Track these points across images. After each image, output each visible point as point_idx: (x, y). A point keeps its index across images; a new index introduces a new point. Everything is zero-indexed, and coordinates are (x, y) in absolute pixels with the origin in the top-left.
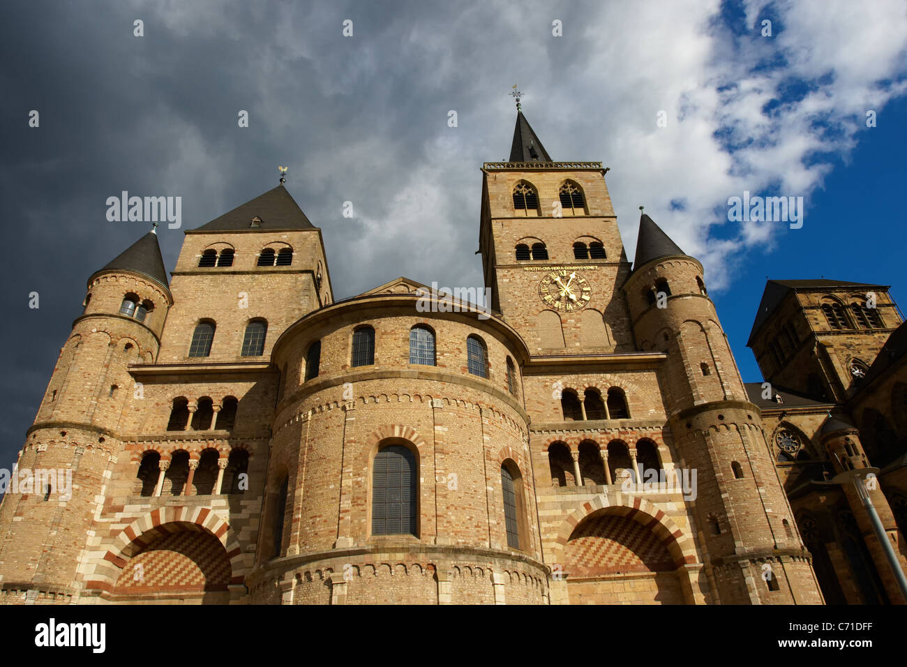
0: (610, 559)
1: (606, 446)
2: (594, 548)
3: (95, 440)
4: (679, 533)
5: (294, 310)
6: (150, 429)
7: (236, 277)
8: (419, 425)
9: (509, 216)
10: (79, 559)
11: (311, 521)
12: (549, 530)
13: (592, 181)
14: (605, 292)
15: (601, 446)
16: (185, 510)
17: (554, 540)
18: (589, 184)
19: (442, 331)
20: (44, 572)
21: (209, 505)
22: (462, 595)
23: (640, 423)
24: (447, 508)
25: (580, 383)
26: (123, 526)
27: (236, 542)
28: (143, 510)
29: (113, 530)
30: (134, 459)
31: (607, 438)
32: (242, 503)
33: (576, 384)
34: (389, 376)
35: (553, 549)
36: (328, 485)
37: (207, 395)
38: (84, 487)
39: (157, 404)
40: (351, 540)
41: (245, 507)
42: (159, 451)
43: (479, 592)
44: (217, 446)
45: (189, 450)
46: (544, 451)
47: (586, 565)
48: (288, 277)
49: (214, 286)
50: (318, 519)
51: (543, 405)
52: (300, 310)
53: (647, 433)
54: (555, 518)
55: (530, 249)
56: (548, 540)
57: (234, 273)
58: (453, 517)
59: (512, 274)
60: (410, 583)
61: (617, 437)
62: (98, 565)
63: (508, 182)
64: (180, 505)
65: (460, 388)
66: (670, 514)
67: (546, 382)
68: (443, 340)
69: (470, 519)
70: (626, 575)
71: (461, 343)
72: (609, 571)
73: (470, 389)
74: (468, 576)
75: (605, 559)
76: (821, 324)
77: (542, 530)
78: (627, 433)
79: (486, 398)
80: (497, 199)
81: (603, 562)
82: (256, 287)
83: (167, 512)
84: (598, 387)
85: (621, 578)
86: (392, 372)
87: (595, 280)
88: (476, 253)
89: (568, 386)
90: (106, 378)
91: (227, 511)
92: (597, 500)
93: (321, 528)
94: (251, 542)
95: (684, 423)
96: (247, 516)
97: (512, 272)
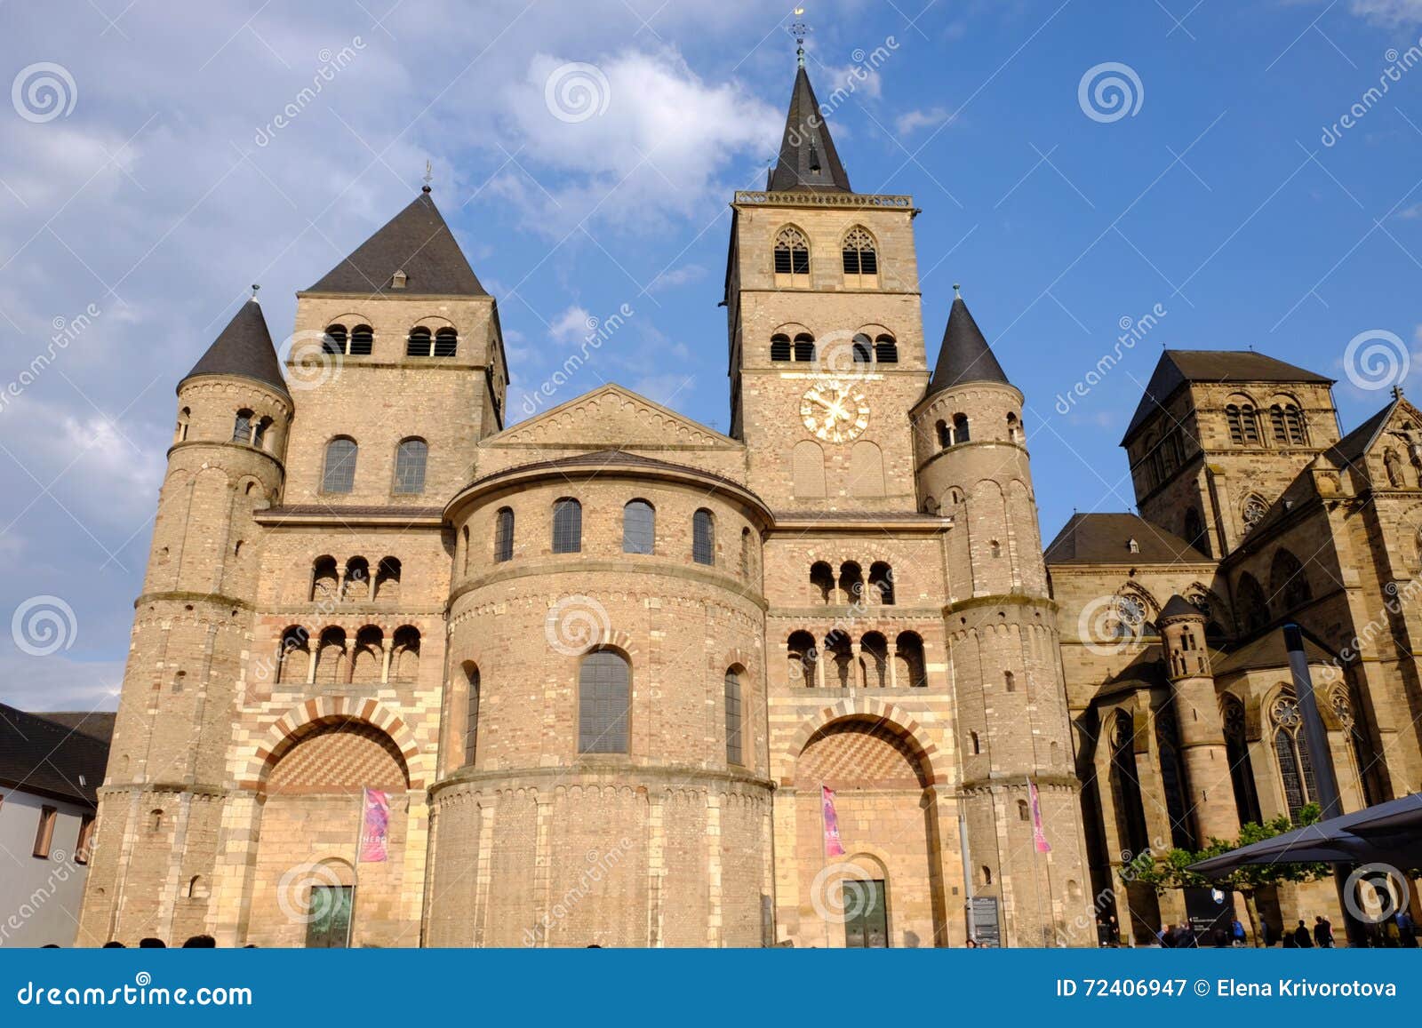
0: (851, 772)
1: (859, 639)
2: (833, 759)
3: (228, 613)
4: (933, 749)
5: (463, 427)
7: (378, 371)
8: (633, 630)
9: (766, 287)
10: (228, 756)
11: (510, 734)
12: (779, 739)
13: (892, 230)
14: (888, 416)
15: (853, 639)
16: (347, 701)
17: (784, 751)
18: (889, 234)
19: (663, 508)
20: (194, 772)
21: (376, 696)
22: (674, 819)
23: (906, 611)
24: (662, 726)
25: (836, 552)
26: (274, 718)
27: (412, 741)
28: (294, 700)
29: (261, 723)
30: (274, 636)
31: (863, 629)
32: (416, 694)
33: (832, 556)
34: (598, 568)
35: (783, 761)
36: (529, 695)
37: (360, 554)
38: (223, 674)
39: (296, 565)
40: (557, 758)
41: (420, 699)
42: (306, 626)
43: (693, 816)
44: (380, 622)
45: (344, 627)
46: (782, 642)
47: (821, 778)
48: (453, 374)
49: (349, 386)
50: (519, 733)
51: (788, 582)
52: (471, 427)
53: (913, 624)
54: (788, 725)
55: (792, 343)
56: (778, 751)
57: (376, 366)
58: (668, 737)
59: (763, 383)
60: (620, 806)
61: (874, 628)
62: (249, 763)
63: (768, 227)
64: (340, 695)
65: (681, 582)
66: (926, 725)
67: (794, 551)
68: (663, 521)
69: (686, 738)
70: (867, 791)
71: (686, 523)
72: (847, 785)
73: (694, 583)
74: (682, 801)
75: (845, 772)
76: (1217, 437)
77: (772, 738)
78: (889, 623)
79: (713, 592)
80: (751, 257)
81: (843, 774)
82: (408, 390)
83: (325, 703)
84: (859, 561)
85: (858, 795)
86: (603, 564)
87: (877, 396)
88: (720, 305)
89: (821, 559)
90: (230, 532)
91: (397, 704)
92: (841, 706)
93: (522, 743)
94: (431, 741)
95: (958, 616)
96: (423, 711)
97: (764, 379)
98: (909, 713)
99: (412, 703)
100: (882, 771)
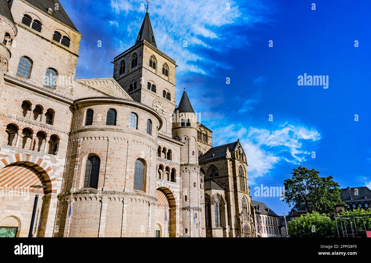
4: (176, 198)
6: (13, 112)
7: (44, 40)
8: (147, 156)
9: (148, 69)
13: (172, 68)
14: (168, 113)
16: (32, 157)
21: (43, 157)
23: (174, 163)
24: (151, 184)
25: (163, 145)
26: (1, 158)
27: (54, 176)
28: (11, 152)
30: (4, 126)
31: (166, 165)
32: (57, 159)
33: (161, 145)
36: (121, 169)
37: (41, 104)
40: (129, 190)
41: (58, 161)
42: (18, 125)
44: (46, 131)
45: (33, 129)
49: (32, 40)
50: (117, 180)
53: (175, 166)
55: (151, 86)
61: (168, 166)
64: (30, 154)
66: (175, 192)
70: (160, 207)
78: (171, 165)
80: (145, 59)
82: (53, 51)
83: (23, 156)
87: (166, 107)
89: (159, 145)
91: (50, 162)
92: (161, 184)
93: (118, 184)
94: (60, 176)
95: (185, 167)
96: (59, 166)
97: (146, 93)
98: (173, 189)
99: (55, 162)
100: (162, 202)
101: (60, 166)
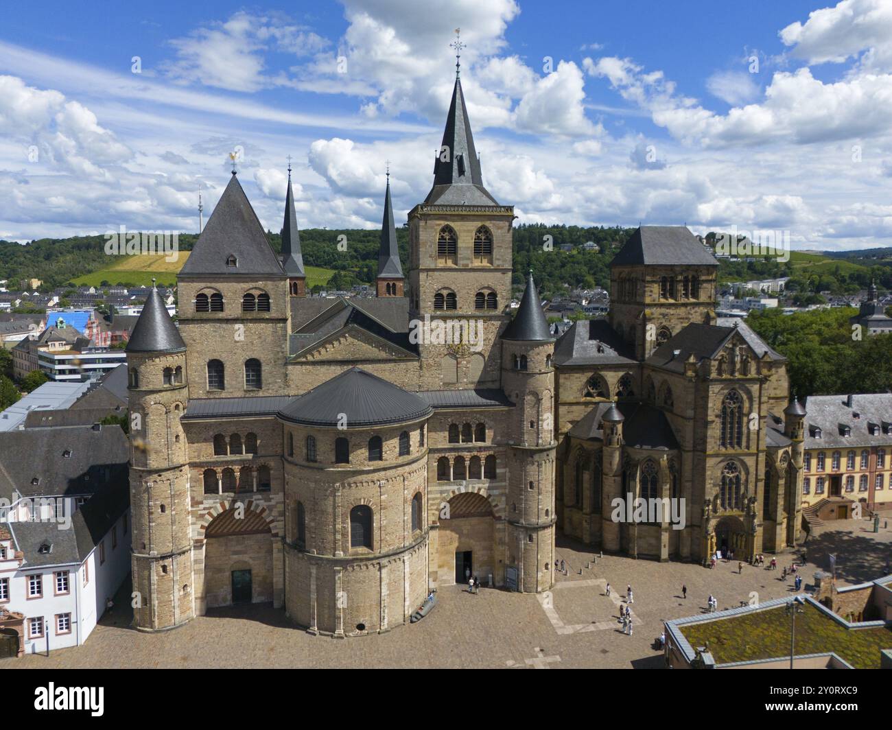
1: (469, 460)
2: (454, 505)
3: (177, 472)
4: (496, 506)
6: (204, 458)
8: (373, 497)
9: (433, 267)
10: (188, 531)
12: (432, 505)
14: (489, 339)
15: (466, 460)
17: (434, 510)
19: (386, 438)
21: (252, 498)
22: (391, 571)
24: (386, 535)
27: (271, 517)
29: (200, 514)
31: (470, 455)
33: (459, 422)
34: (358, 473)
35: (433, 514)
36: (329, 526)
37: (235, 432)
39: (205, 439)
40: (342, 553)
41: (273, 498)
43: (398, 568)
45: (233, 468)
46: (436, 463)
50: (325, 541)
51: (438, 434)
53: (493, 452)
54: (436, 498)
55: (445, 299)
56: (431, 510)
57: (227, 320)
58: (388, 539)
61: (475, 455)
62: (197, 532)
64: (236, 499)
65: (394, 470)
66: (495, 496)
68: (386, 444)
69: (396, 537)
70: (468, 518)
72: (459, 516)
73: (399, 468)
74: (394, 563)
75: (459, 510)
76: (653, 296)
78: (482, 451)
79: (407, 469)
80: (426, 247)
84: (471, 423)
85: (464, 520)
86: (360, 470)
91: (262, 501)
92: (459, 489)
93: (327, 545)
94: (280, 516)
96: (275, 503)
98: (488, 491)
99: (270, 500)
100: (475, 508)
101: (277, 503)
